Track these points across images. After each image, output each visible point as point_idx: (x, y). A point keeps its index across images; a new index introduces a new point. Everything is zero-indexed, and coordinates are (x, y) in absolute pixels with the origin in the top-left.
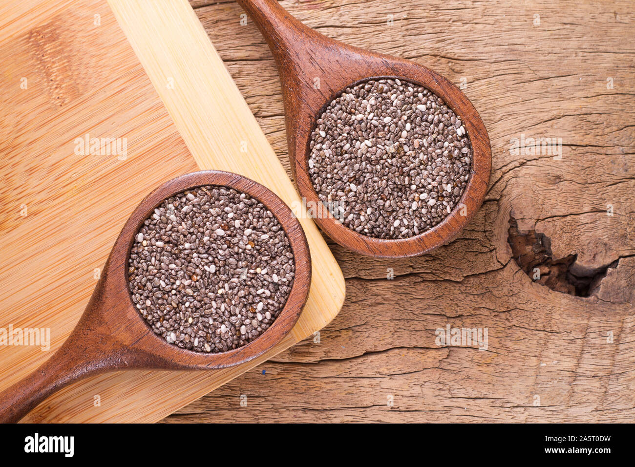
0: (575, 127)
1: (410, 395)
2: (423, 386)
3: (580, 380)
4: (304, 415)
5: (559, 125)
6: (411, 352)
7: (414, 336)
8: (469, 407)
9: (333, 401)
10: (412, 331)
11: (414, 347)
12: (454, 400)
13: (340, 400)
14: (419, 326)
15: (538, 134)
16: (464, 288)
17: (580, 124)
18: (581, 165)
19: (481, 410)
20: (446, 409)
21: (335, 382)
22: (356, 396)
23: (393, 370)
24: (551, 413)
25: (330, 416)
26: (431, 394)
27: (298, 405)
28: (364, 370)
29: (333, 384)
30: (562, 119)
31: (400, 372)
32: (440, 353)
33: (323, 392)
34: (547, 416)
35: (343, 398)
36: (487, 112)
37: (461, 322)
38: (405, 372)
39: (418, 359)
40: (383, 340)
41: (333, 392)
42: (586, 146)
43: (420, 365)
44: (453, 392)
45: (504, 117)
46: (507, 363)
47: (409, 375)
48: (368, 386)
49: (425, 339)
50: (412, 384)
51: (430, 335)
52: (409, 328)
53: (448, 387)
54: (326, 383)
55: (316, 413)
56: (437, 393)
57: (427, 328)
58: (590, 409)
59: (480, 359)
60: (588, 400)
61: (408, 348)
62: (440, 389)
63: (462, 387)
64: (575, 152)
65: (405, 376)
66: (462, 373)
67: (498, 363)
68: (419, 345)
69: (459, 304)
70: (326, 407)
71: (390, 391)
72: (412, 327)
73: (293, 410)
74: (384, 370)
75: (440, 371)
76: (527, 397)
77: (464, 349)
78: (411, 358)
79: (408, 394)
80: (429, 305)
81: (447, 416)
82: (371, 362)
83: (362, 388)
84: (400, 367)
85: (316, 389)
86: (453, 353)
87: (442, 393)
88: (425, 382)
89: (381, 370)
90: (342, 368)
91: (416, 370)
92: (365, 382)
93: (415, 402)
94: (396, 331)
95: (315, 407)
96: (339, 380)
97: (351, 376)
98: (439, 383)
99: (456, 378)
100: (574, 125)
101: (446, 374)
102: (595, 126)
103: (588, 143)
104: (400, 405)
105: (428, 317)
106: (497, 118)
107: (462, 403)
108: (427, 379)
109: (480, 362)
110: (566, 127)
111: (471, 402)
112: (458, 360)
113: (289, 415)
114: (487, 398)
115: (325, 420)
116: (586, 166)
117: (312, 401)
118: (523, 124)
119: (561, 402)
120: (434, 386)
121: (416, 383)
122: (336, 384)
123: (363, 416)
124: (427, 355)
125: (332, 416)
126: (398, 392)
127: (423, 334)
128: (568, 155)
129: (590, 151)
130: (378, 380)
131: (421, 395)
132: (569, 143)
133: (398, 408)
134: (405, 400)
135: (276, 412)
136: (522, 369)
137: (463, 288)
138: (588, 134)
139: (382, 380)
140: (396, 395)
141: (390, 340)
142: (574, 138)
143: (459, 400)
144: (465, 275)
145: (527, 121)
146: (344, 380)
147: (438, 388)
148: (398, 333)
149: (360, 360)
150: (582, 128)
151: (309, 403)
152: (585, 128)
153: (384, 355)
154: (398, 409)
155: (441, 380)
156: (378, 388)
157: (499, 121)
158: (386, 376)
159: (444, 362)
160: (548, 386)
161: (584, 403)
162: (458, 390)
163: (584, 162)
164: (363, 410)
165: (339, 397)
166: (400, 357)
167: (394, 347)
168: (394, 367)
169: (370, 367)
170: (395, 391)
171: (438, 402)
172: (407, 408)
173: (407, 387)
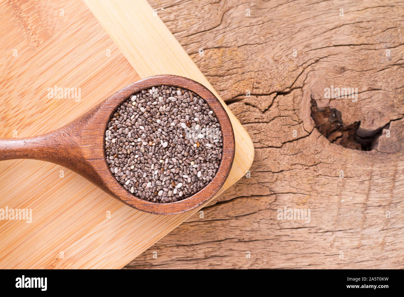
0: (352, 32)
1: (251, 229)
2: (260, 223)
3: (370, 209)
4: (178, 249)
5: (340, 32)
6: (249, 200)
7: (250, 188)
8: (293, 235)
9: (197, 238)
10: (248, 184)
11: (251, 196)
12: (282, 230)
13: (202, 237)
14: (254, 181)
15: (326, 39)
16: (283, 151)
17: (355, 30)
18: (358, 58)
19: (302, 236)
20: (277, 237)
21: (197, 225)
22: (213, 233)
23: (237, 213)
24: (351, 234)
25: (196, 249)
26: (266, 228)
27: (173, 243)
28: (217, 215)
29: (196, 227)
30: (342, 27)
31: (243, 214)
32: (270, 198)
33: (189, 233)
34: (348, 236)
35: (204, 236)
36: (289, 26)
37: (282, 176)
38: (246, 214)
39: (255, 204)
40: (229, 192)
41: (197, 232)
42: (361, 45)
43: (257, 208)
44: (281, 225)
45: (301, 29)
46: (317, 201)
47: (250, 216)
48: (221, 226)
49: (258, 189)
50: (252, 222)
51: (262, 186)
52: (247, 183)
53: (277, 222)
54: (192, 226)
55: (186, 247)
56: (270, 227)
57: (259, 181)
58: (378, 229)
59: (298, 200)
60: (376, 223)
61: (247, 197)
62: (271, 224)
63: (287, 221)
64: (354, 50)
65: (247, 217)
67: (311, 202)
68: (254, 194)
69: (280, 163)
70: (193, 243)
71: (237, 228)
73: (170, 246)
74: (231, 214)
75: (271, 211)
76: (333, 224)
77: (286, 194)
78: (250, 203)
79: (249, 229)
80: (259, 165)
81: (278, 242)
82: (222, 208)
83: (217, 228)
84: (243, 210)
85: (185, 230)
86: (279, 198)
87: (273, 226)
88: (261, 220)
89: (229, 214)
91: (254, 212)
92: (219, 223)
93: (255, 234)
94: (237, 186)
95: (185, 244)
96: (200, 223)
97: (208, 219)
98: (271, 219)
100: (351, 31)
101: (275, 213)
102: (365, 31)
103: (362, 43)
104: (244, 237)
105: (259, 173)
106: (297, 30)
107: (288, 232)
108: (262, 217)
109: (298, 202)
110: (345, 33)
111: (294, 231)
112: (282, 202)
113: (167, 250)
114: (305, 227)
115: (193, 252)
116: (361, 59)
117: (183, 239)
118: (315, 33)
119: (358, 226)
120: (267, 222)
121: (255, 221)
122: (198, 226)
123: (220, 247)
124: (261, 201)
125: (198, 249)
126: (242, 229)
127: (256, 186)
128: (348, 52)
129: (363, 48)
130: (227, 222)
131: (259, 229)
132: (349, 44)
133: (243, 239)
134: (248, 233)
135: (158, 249)
136: (328, 205)
137: (282, 151)
138: (362, 36)
139: (231, 221)
140: (241, 231)
141: (233, 192)
142: (352, 40)
143: (286, 230)
144: (283, 142)
145: (317, 31)
146: (204, 223)
147: (270, 223)
148: (239, 187)
149: (213, 209)
150: (356, 32)
151: (180, 241)
152: (359, 32)
153: (230, 203)
154: (243, 240)
155: (272, 218)
156: (228, 226)
157: (298, 32)
158: (233, 218)
159: (273, 204)
160: (348, 215)
161: (374, 225)
162: (284, 223)
163: (360, 56)
164: (218, 243)
165: (201, 235)
166: (241, 203)
167: (237, 196)
168: (238, 211)
169: (221, 212)
170: (240, 228)
171: (271, 233)
172: (250, 239)
173: (248, 224)
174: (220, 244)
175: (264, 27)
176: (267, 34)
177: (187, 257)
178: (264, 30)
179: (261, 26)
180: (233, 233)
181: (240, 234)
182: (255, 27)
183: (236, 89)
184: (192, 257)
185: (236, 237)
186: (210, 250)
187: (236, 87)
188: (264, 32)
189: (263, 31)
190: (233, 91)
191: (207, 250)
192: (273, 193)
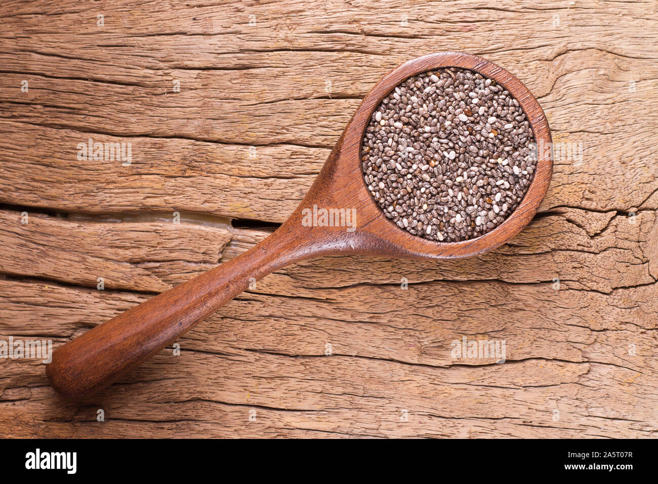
1: (544, 409)
2: (559, 401)
6: (550, 364)
7: (554, 347)
8: (606, 427)
9: (461, 409)
10: (552, 342)
11: (554, 359)
12: (590, 418)
13: (470, 409)
14: (561, 337)
16: (612, 300)
19: (618, 432)
20: (581, 427)
21: (465, 389)
22: (487, 406)
23: (529, 381)
25: (457, 425)
26: (567, 410)
27: (424, 411)
28: (497, 379)
29: (464, 391)
31: (536, 385)
32: (581, 367)
33: (451, 399)
35: (473, 407)
37: (605, 337)
38: (541, 384)
39: (557, 372)
40: (521, 348)
41: (463, 399)
43: (558, 379)
44: (590, 410)
46: (650, 384)
47: (546, 389)
48: (500, 397)
49: (565, 351)
50: (548, 398)
51: (571, 348)
52: (549, 338)
53: (585, 404)
54: (457, 390)
55: (443, 420)
57: (569, 340)
59: (622, 377)
61: (547, 360)
62: (577, 406)
63: (600, 406)
65: (541, 389)
66: (602, 390)
67: (640, 383)
68: (558, 357)
69: (605, 317)
70: (455, 415)
71: (524, 403)
72: (553, 337)
73: (418, 414)
74: (519, 381)
75: (579, 387)
77: (606, 366)
78: (550, 370)
79: (542, 408)
80: (572, 316)
81: (582, 434)
82: (506, 371)
83: (494, 398)
84: (537, 378)
85: (445, 395)
86: (594, 369)
87: (579, 410)
88: (562, 397)
89: (515, 381)
90: (475, 375)
91: (553, 383)
92: (498, 392)
93: (549, 417)
94: (535, 341)
95: (443, 414)
96: (470, 387)
97: (483, 384)
98: (577, 399)
99: (595, 395)
101: (585, 390)
104: (533, 420)
105: (571, 328)
107: (599, 422)
108: (564, 394)
109: (622, 380)
111: (609, 422)
112: (598, 376)
114: (625, 420)
115: (452, 429)
117: (440, 407)
120: (570, 402)
121: (552, 398)
122: (466, 391)
123: (493, 427)
124: (566, 369)
125: (460, 425)
126: (532, 406)
127: (564, 345)
130: (511, 391)
133: (531, 422)
134: (539, 414)
137: (610, 301)
139: (516, 391)
140: (529, 409)
141: (528, 350)
143: (596, 419)
144: (614, 287)
146: (476, 387)
147: (575, 405)
148: (537, 343)
149: (494, 368)
151: (436, 410)
153: (520, 365)
154: (530, 424)
155: (579, 397)
156: (511, 399)
158: (521, 388)
159: (584, 377)
162: (596, 409)
164: (493, 421)
165: (469, 405)
166: (537, 368)
167: (532, 357)
168: (531, 378)
169: (504, 376)
170: (529, 404)
171: (574, 419)
172: (540, 423)
173: (542, 401)
174: (494, 423)
175: (614, 109)
176: (617, 120)
177: (441, 435)
178: (613, 114)
179: (610, 106)
180: (516, 409)
181: (527, 414)
182: (601, 107)
183: (556, 195)
184: (449, 436)
185: (521, 417)
186: (480, 429)
187: (558, 193)
188: (613, 116)
189: (611, 114)
190: (553, 198)
191: (474, 429)
192: (586, 360)
